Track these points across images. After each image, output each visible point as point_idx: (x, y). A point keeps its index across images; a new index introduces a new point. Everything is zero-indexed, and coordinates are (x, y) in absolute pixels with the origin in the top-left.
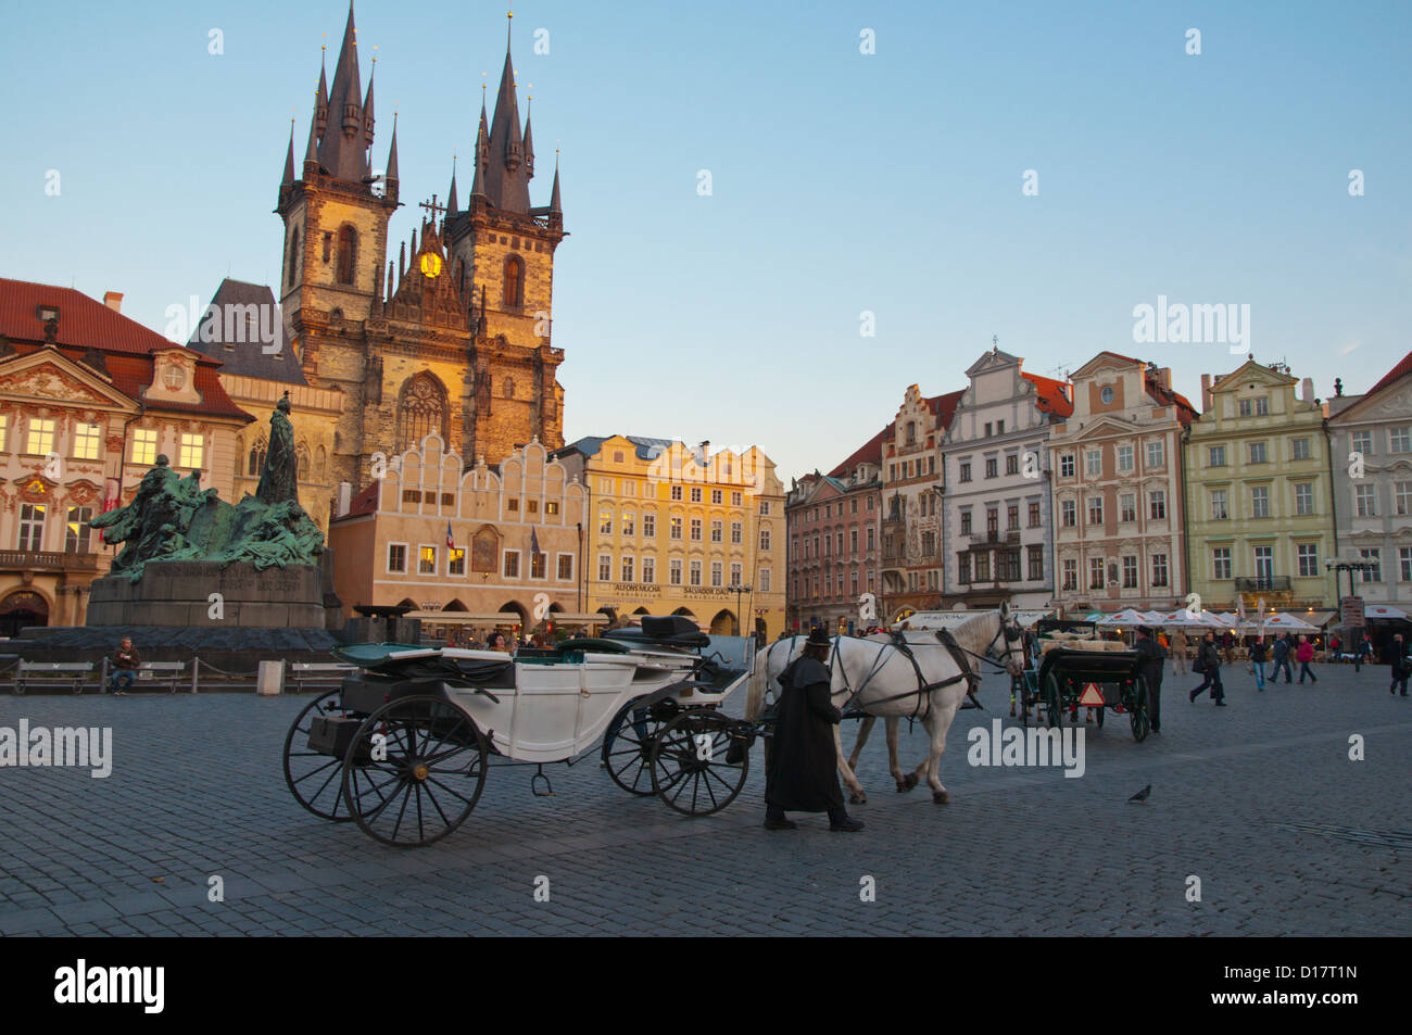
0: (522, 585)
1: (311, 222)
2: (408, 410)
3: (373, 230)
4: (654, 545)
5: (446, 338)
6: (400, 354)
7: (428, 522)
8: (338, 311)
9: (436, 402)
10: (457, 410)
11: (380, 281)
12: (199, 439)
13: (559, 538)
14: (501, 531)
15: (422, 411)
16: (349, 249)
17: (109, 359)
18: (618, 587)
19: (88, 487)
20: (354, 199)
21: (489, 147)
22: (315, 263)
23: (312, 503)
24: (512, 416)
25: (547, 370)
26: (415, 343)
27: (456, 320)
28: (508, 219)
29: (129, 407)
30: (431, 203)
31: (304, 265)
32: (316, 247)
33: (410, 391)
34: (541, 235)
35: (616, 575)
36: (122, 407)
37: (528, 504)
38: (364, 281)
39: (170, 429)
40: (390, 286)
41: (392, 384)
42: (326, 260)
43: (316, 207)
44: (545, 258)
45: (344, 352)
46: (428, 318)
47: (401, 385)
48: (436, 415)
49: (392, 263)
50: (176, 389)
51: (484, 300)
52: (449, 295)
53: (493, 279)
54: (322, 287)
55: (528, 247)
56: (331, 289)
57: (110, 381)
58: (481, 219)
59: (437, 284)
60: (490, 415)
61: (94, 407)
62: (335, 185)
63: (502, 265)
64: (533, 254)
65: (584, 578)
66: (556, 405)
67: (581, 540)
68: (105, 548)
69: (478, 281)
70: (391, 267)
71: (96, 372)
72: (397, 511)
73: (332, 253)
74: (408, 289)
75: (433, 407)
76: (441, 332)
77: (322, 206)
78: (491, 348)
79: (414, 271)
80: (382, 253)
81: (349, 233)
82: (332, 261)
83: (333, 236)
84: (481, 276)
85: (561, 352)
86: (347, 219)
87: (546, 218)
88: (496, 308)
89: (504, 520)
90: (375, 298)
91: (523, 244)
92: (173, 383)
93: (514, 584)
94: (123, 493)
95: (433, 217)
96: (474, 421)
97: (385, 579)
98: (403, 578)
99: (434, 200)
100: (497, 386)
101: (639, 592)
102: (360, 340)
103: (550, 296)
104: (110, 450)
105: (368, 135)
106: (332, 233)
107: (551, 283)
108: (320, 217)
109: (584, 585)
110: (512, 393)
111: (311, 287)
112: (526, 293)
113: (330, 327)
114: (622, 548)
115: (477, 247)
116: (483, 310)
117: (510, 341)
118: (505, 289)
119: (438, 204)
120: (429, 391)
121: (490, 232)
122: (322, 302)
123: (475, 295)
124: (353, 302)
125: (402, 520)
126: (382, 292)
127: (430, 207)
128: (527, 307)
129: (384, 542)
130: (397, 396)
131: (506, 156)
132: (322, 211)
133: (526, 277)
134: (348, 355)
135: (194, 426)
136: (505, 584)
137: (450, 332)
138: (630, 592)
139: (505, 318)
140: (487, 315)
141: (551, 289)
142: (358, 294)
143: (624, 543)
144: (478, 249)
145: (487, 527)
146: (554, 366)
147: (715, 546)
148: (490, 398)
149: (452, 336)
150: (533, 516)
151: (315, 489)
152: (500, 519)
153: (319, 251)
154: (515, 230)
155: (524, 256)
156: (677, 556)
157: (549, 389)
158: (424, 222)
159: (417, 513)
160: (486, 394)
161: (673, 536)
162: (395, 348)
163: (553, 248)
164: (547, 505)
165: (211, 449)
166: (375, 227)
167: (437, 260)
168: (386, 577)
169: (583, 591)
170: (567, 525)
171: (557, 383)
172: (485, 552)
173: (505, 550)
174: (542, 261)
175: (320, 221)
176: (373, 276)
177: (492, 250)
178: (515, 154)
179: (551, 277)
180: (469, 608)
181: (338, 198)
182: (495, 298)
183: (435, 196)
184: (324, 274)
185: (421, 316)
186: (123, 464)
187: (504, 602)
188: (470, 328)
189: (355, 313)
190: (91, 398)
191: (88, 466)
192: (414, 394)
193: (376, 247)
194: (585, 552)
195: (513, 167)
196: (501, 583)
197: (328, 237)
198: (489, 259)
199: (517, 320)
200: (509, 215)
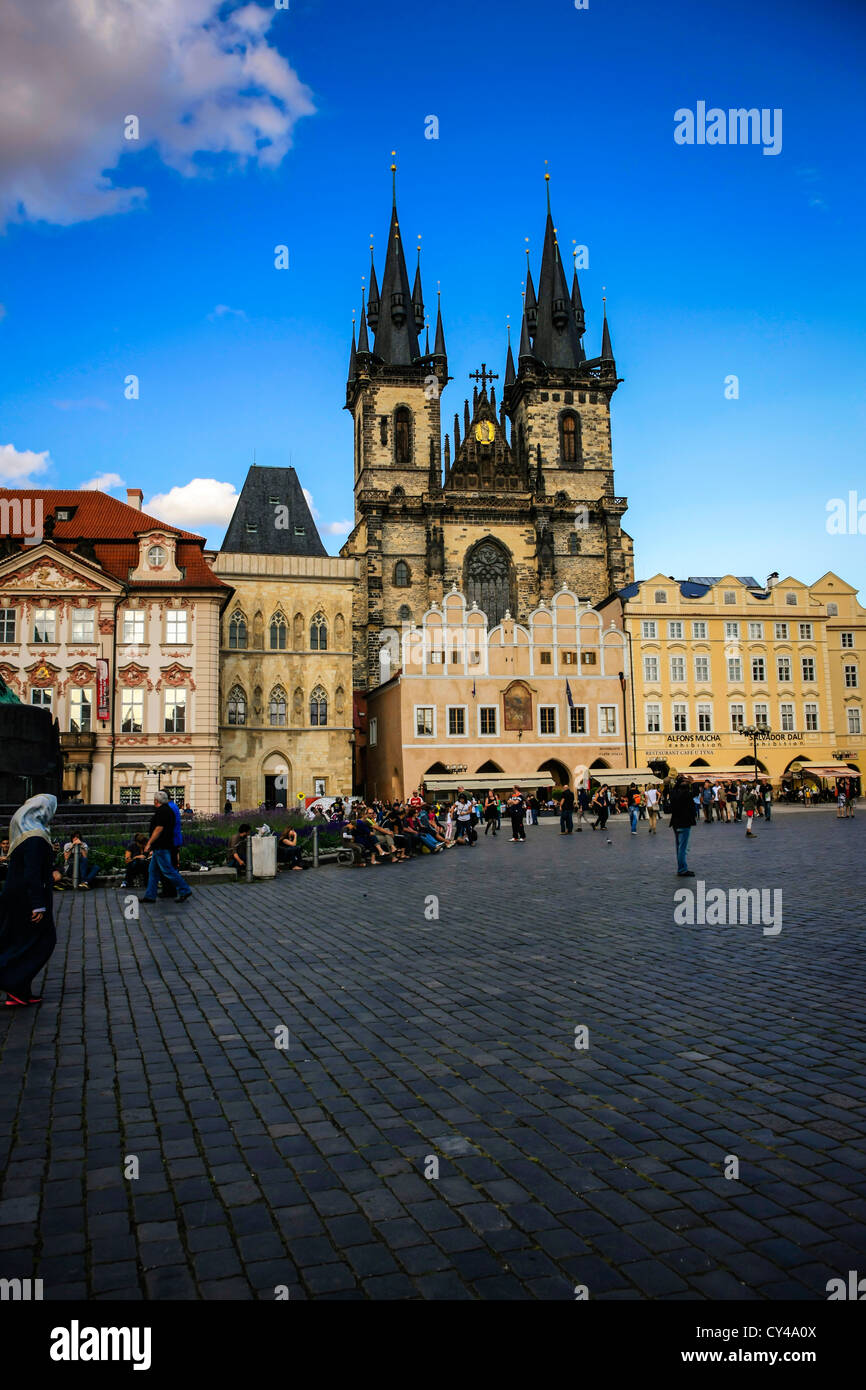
0: (561, 742)
1: (369, 409)
2: (474, 577)
3: (426, 407)
4: (709, 690)
5: (507, 502)
6: (462, 523)
7: (455, 683)
8: (398, 490)
9: (502, 566)
10: (523, 571)
11: (437, 455)
12: (182, 615)
13: (599, 689)
14: (534, 685)
15: (488, 576)
16: (405, 428)
17: (97, 548)
18: (670, 739)
19: (85, 669)
20: (405, 381)
21: (537, 310)
22: (374, 447)
23: (334, 672)
24: (579, 572)
25: (611, 521)
26: (474, 510)
27: (514, 484)
28: (558, 375)
29: (116, 590)
30: (480, 372)
31: (365, 451)
32: (373, 432)
33: (475, 558)
34: (595, 387)
35: (667, 726)
36: (109, 590)
37: (561, 656)
38: (421, 458)
39: (156, 607)
40: (448, 459)
41: (456, 553)
42: (384, 443)
43: (371, 395)
44: (601, 409)
45: (408, 528)
46: (487, 484)
47: (464, 553)
48: (503, 579)
49: (447, 436)
50: (160, 568)
51: (540, 460)
52: (506, 459)
53: (549, 437)
54: (382, 468)
55: (582, 400)
56: (391, 469)
57: (99, 567)
58: (530, 380)
59: (493, 450)
60: (554, 572)
61: (86, 594)
62: (387, 372)
63: (556, 422)
64: (588, 406)
65: (630, 730)
66: (623, 555)
67: (624, 691)
68: (104, 726)
69: (533, 441)
70: (447, 440)
71: (86, 560)
72: (421, 673)
73: (388, 435)
74: (465, 459)
75: (499, 571)
76: (500, 496)
77: (376, 393)
78: (550, 505)
79: (469, 441)
80: (437, 428)
81: (403, 414)
82: (389, 442)
83: (389, 419)
84: (536, 435)
85: (624, 500)
86: (400, 401)
87: (599, 368)
88: (555, 465)
89: (536, 673)
90: (433, 473)
91: (576, 398)
92: (156, 563)
93: (552, 742)
94: (117, 673)
95: (484, 385)
96: (539, 581)
97: (414, 743)
98: (432, 742)
99: (484, 369)
100: (561, 543)
101: (696, 742)
102: (420, 514)
103: (610, 446)
104: (102, 633)
105: (418, 320)
106: (388, 416)
107: (609, 433)
108: (376, 403)
109: (631, 738)
110: (579, 548)
111: (372, 470)
112: (585, 446)
113: (391, 506)
114: (672, 696)
115: (529, 408)
116: (539, 469)
117: (572, 496)
118: (562, 446)
119: (487, 373)
120: (494, 556)
121: (541, 391)
122: (384, 483)
123: (532, 456)
124: (413, 478)
125: (427, 682)
126: (440, 465)
127: (480, 376)
128: (586, 460)
129: (410, 706)
130: (461, 564)
131: (553, 313)
132: (376, 398)
133: (583, 430)
134: (411, 530)
135: (177, 602)
136: (541, 742)
137: (509, 495)
138: (684, 743)
139: (564, 474)
140: (545, 474)
141: (610, 439)
142: (417, 471)
143: (673, 690)
144: (532, 410)
145: (517, 683)
146: (619, 516)
147: (783, 686)
148: (553, 556)
149: (513, 500)
150: (569, 668)
151: (336, 658)
152: (532, 674)
153: (377, 435)
154: (567, 385)
155: (579, 410)
156: (737, 700)
157: (615, 540)
158: (476, 392)
159: (441, 673)
160: (549, 552)
161: (732, 677)
162: (457, 518)
163: (609, 397)
164: (583, 655)
165: (194, 623)
166: (428, 404)
167: (490, 426)
168: (415, 741)
169: (631, 744)
170: (607, 674)
171: (623, 533)
172: (519, 710)
173: (539, 706)
174: (598, 412)
175: (375, 407)
176: (428, 451)
177: (545, 409)
178: (561, 310)
179: (609, 427)
180: (504, 768)
181: (390, 382)
182: (552, 455)
183: (484, 366)
184: (383, 456)
185: (480, 484)
186: (115, 645)
187: (544, 760)
188: (529, 489)
189: (416, 488)
190: (85, 585)
191: (85, 649)
192: (479, 561)
193: (430, 423)
194: (629, 702)
195: (560, 324)
196: (538, 740)
197: (384, 422)
198: (543, 418)
199: (577, 475)
200: (560, 371)
